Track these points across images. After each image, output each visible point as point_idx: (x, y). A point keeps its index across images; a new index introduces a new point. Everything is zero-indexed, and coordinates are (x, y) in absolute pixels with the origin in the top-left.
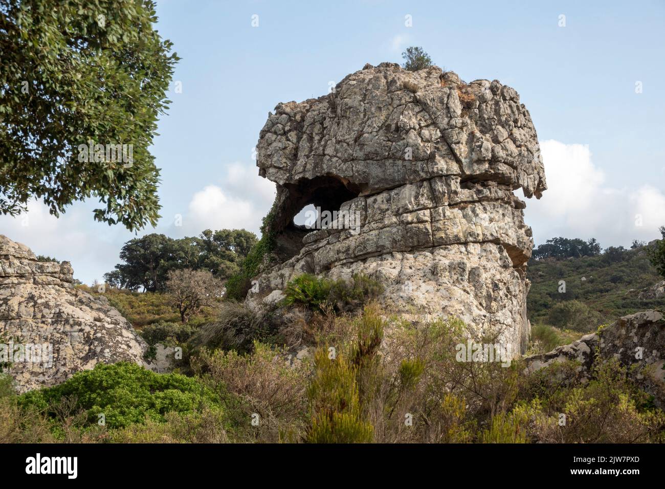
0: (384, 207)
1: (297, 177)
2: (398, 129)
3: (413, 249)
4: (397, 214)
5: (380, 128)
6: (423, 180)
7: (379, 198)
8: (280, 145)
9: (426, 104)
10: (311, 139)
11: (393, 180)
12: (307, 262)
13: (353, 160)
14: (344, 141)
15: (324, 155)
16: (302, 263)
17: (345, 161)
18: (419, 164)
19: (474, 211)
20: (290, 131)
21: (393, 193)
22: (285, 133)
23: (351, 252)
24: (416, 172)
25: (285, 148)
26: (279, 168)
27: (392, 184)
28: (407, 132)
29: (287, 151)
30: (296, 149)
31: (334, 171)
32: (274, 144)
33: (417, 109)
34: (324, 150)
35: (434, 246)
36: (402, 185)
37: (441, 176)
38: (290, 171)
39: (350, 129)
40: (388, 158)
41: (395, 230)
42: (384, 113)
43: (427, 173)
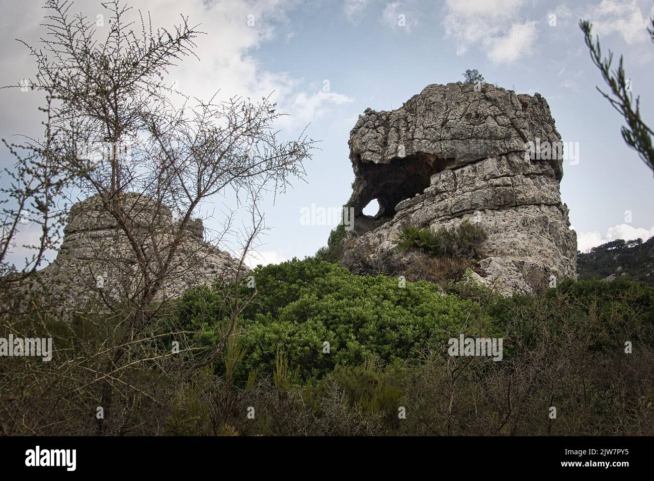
0: (471, 175)
1: (390, 157)
2: (477, 116)
3: (500, 208)
4: (485, 179)
5: (462, 116)
6: (501, 155)
7: (466, 169)
8: (372, 135)
9: (495, 100)
10: (398, 130)
11: (477, 155)
12: (403, 223)
13: (440, 140)
14: (432, 127)
15: (413, 139)
16: (398, 224)
17: (434, 142)
18: (498, 142)
19: (540, 181)
20: (379, 126)
21: (477, 165)
22: (375, 128)
23: (448, 210)
24: (495, 148)
25: (377, 138)
26: (374, 152)
27: (476, 158)
28: (486, 118)
29: (379, 140)
30: (386, 138)
31: (424, 150)
32: (367, 135)
33: (489, 104)
34: (413, 135)
35: (516, 206)
36: (484, 158)
37: (516, 152)
38: (382, 154)
39: (435, 119)
40: (471, 138)
41: (486, 191)
42: (463, 106)
43: (504, 149)
